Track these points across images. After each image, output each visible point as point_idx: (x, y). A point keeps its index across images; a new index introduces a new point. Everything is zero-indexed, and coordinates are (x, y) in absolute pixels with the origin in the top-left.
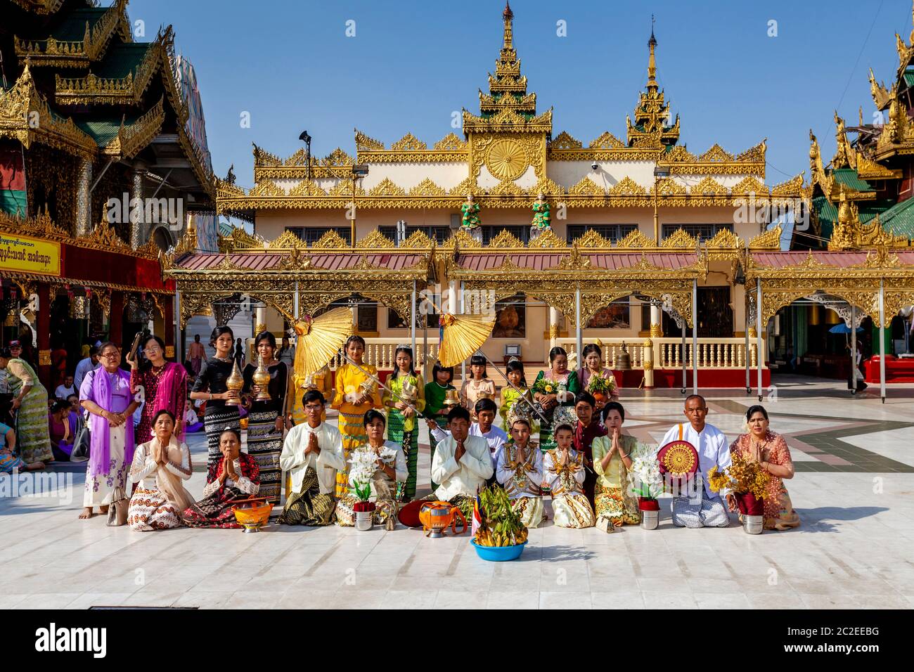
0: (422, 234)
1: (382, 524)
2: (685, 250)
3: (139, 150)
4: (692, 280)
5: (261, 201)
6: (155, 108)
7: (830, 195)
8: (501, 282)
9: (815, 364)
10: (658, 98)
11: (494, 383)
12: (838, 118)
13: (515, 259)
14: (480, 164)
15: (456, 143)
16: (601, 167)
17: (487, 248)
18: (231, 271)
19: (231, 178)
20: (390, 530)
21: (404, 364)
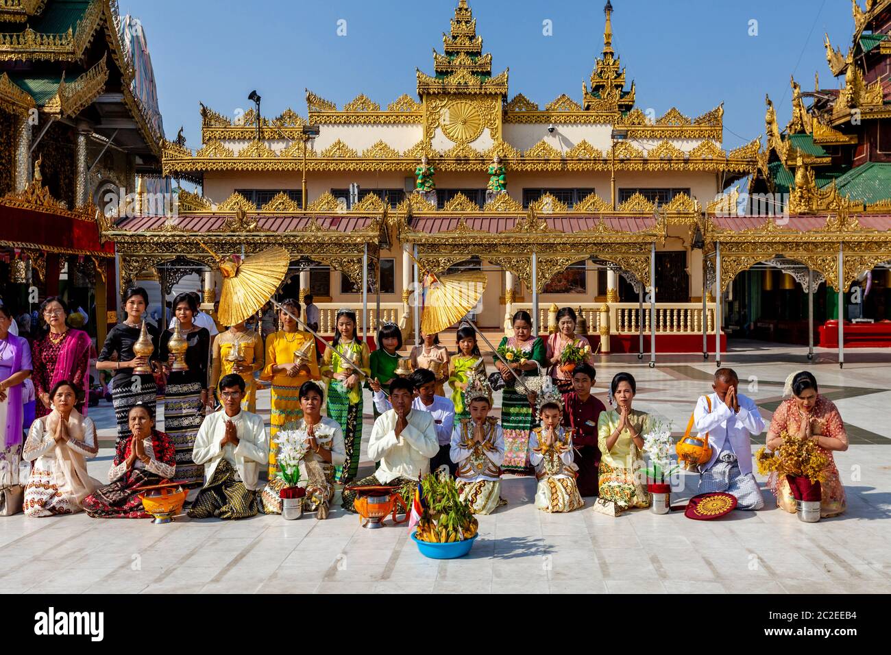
0: (375, 197)
1: (314, 510)
2: (642, 214)
3: (81, 109)
4: (651, 243)
5: (209, 163)
6: (98, 65)
7: (786, 161)
8: (456, 245)
9: (770, 328)
10: (614, 64)
11: (446, 350)
12: (794, 83)
13: (470, 222)
14: (435, 126)
15: (410, 105)
16: (557, 130)
17: (441, 211)
18: (173, 233)
19: (180, 140)
20: (322, 519)
21: (347, 330)
